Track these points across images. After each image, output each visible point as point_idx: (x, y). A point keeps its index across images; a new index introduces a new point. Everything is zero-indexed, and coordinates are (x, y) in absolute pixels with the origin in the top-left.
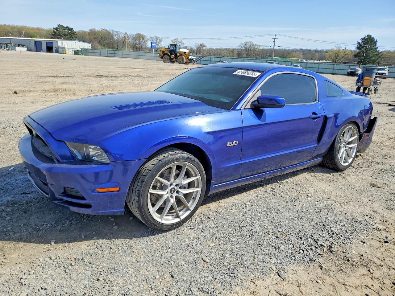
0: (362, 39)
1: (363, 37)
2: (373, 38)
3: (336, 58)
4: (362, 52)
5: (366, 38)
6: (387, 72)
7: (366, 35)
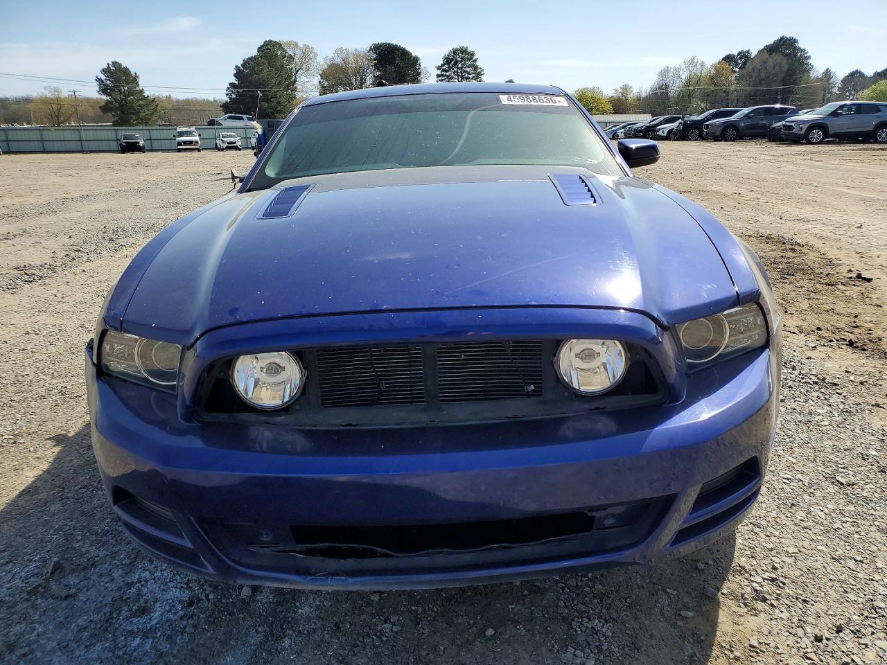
0: (104, 71)
1: (106, 66)
2: (126, 69)
3: (57, 116)
4: (114, 99)
5: (112, 68)
6: (196, 138)
7: (110, 63)
